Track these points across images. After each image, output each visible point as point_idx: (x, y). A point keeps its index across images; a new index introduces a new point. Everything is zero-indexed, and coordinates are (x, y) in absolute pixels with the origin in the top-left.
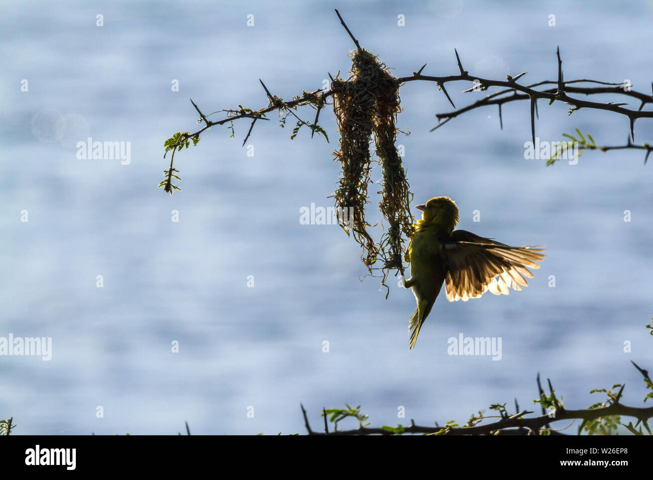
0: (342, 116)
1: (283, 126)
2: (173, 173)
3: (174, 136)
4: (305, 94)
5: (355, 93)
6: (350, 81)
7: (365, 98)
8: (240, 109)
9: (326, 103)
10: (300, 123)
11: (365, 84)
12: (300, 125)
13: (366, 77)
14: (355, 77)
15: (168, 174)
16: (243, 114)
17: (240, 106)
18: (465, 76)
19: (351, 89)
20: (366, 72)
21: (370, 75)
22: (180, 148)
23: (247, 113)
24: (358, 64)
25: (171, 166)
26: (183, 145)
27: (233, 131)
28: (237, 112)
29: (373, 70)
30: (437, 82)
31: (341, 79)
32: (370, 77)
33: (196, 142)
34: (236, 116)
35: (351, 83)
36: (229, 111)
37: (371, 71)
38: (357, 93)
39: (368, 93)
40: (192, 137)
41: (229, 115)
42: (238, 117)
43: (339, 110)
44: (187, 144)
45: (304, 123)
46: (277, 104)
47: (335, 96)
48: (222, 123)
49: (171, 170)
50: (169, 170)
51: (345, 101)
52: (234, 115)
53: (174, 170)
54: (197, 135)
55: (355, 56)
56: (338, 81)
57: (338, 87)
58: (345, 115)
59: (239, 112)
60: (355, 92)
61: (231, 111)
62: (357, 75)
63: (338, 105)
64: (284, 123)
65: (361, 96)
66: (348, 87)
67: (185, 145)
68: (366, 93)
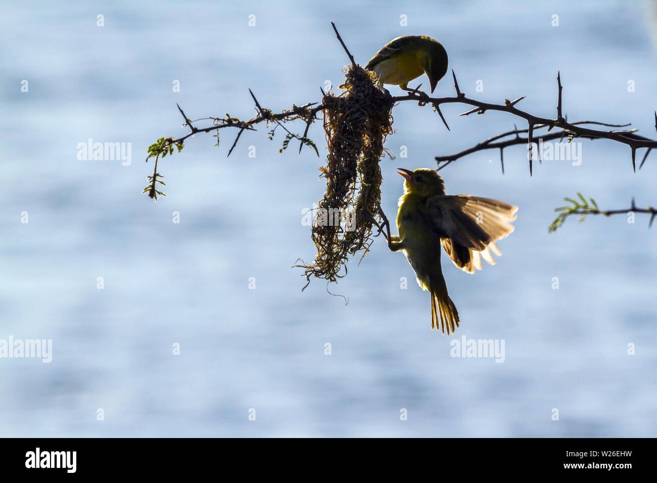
0: (332, 132)
1: (271, 139)
2: (158, 178)
3: (158, 141)
4: (295, 107)
5: (347, 110)
6: (342, 97)
7: (357, 115)
8: (227, 118)
9: (316, 118)
10: (290, 136)
11: (357, 101)
12: (290, 138)
13: (359, 94)
14: (348, 93)
15: (152, 179)
16: (230, 123)
17: (227, 115)
18: (461, 98)
19: (342, 105)
20: (359, 89)
21: (364, 92)
22: (164, 155)
23: (234, 122)
24: (352, 79)
25: (155, 171)
26: (167, 151)
27: (218, 141)
28: (224, 120)
29: (366, 87)
30: (432, 103)
31: (333, 95)
32: (363, 94)
33: (180, 148)
34: (223, 124)
35: (343, 99)
36: (215, 119)
37: (365, 87)
38: (349, 110)
39: (360, 110)
40: (177, 143)
41: (216, 123)
42: (224, 126)
43: (329, 125)
44: (172, 151)
45: (293, 136)
46: (266, 115)
47: (326, 111)
48: (207, 130)
49: (156, 175)
50: (152, 176)
51: (336, 117)
52: (220, 123)
53: (158, 175)
54: (181, 141)
55: (349, 72)
56: (330, 96)
57: (330, 103)
58: (335, 132)
59: (226, 121)
60: (347, 108)
61: (218, 119)
62: (350, 92)
63: (328, 121)
64: (273, 135)
65: (353, 113)
66: (340, 103)
67: (169, 151)
68: (358, 110)
